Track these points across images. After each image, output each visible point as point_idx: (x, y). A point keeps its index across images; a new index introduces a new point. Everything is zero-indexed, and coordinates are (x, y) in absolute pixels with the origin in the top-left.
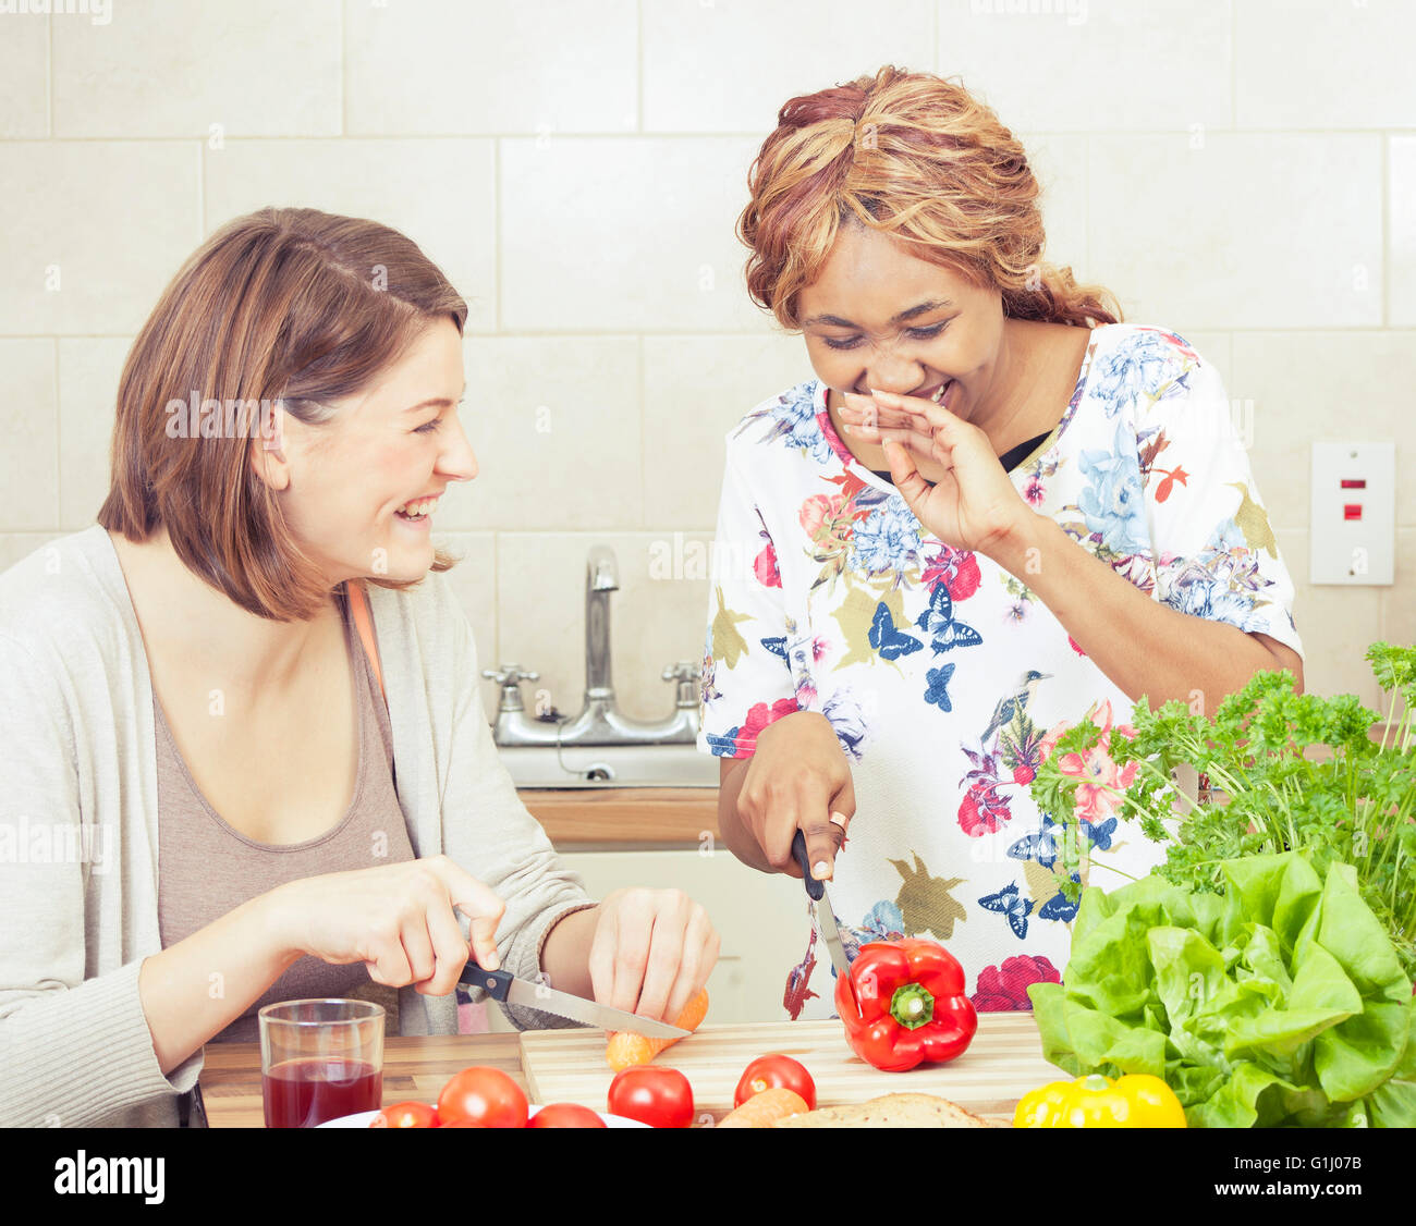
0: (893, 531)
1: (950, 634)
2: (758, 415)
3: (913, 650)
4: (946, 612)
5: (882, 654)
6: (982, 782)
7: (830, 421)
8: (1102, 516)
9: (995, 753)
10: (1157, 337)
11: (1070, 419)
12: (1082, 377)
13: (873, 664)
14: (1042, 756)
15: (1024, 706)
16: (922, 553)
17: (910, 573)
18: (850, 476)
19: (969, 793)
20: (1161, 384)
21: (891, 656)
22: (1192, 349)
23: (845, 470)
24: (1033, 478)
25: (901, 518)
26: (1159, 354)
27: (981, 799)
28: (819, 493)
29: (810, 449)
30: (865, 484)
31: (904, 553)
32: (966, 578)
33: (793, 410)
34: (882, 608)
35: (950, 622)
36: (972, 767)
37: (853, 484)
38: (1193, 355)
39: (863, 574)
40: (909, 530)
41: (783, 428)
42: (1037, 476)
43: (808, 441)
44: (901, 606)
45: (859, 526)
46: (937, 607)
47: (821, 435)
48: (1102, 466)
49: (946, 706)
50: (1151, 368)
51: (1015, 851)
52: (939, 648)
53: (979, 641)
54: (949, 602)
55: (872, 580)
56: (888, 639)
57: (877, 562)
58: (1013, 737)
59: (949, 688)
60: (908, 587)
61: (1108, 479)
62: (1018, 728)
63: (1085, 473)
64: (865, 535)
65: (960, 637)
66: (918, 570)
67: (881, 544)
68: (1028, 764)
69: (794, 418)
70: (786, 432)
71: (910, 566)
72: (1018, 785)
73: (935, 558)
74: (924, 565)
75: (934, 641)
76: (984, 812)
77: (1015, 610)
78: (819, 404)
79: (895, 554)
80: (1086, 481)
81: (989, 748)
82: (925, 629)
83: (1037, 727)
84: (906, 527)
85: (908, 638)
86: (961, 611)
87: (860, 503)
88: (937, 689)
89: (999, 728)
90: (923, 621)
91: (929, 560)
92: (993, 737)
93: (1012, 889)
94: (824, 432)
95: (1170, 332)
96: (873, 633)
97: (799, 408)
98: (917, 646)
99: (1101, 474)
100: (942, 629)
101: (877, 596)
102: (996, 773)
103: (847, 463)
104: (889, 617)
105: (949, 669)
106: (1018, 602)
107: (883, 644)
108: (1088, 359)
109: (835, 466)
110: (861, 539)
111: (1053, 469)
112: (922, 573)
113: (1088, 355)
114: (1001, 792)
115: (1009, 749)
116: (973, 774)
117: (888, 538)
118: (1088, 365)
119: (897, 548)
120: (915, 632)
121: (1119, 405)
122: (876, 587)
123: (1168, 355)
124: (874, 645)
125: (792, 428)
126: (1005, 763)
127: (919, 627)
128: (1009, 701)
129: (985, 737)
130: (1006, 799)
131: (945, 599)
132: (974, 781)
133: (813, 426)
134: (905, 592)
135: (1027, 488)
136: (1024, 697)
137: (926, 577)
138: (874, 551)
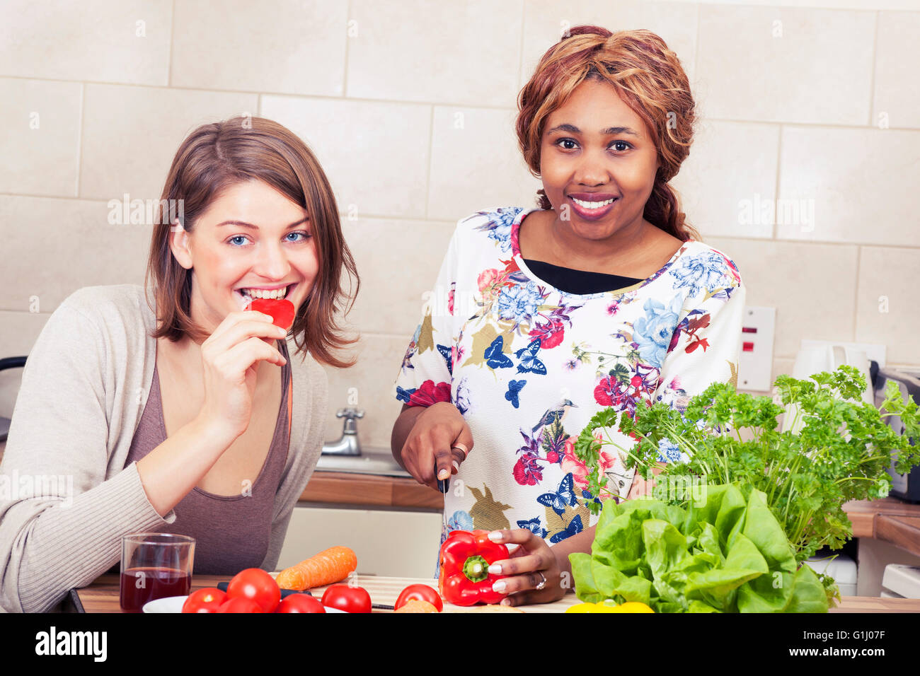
0: (523, 300)
1: (530, 364)
2: (481, 214)
3: (507, 366)
4: (534, 352)
5: (489, 364)
6: (529, 454)
7: (518, 230)
8: (644, 336)
9: (539, 440)
10: (722, 259)
11: (652, 280)
12: (670, 262)
13: (481, 367)
14: (566, 449)
15: (560, 418)
16: (535, 319)
17: (523, 326)
18: (513, 262)
19: (522, 458)
20: (716, 288)
21: (493, 366)
22: (739, 274)
23: (512, 258)
24: (615, 303)
25: (532, 295)
26: (721, 269)
27: (527, 464)
28: (494, 268)
29: (501, 243)
30: (519, 269)
31: (524, 314)
32: (554, 340)
33: (502, 218)
35: (534, 357)
36: (525, 444)
37: (512, 266)
38: (739, 278)
39: (496, 317)
40: (533, 304)
41: (492, 226)
42: (618, 302)
43: (502, 238)
44: (511, 342)
45: (505, 289)
46: (531, 349)
47: (510, 236)
48: (657, 311)
49: (516, 405)
50: (714, 275)
51: (542, 499)
52: (522, 369)
53: (545, 373)
54: (538, 348)
55: (501, 322)
56: (496, 355)
57: (507, 314)
58: (551, 433)
59: (520, 394)
60: (519, 334)
61: (657, 319)
62: (555, 429)
63: (646, 310)
64: (506, 296)
65: (535, 367)
66: (529, 327)
67: (513, 305)
68: (556, 451)
69: (500, 222)
70: (492, 229)
71: (524, 322)
72: (548, 462)
73: (542, 325)
74: (533, 326)
75: (520, 365)
76: (528, 472)
77: (572, 363)
78: (518, 219)
79: (518, 313)
80: (644, 314)
81: (536, 436)
82: (519, 357)
83: (567, 431)
84: (532, 301)
85: (507, 359)
86: (543, 354)
87: (511, 277)
88: (513, 393)
89: (544, 426)
90: (519, 353)
91: (538, 325)
92: (539, 430)
93: (536, 521)
94: (512, 235)
95: (729, 259)
96: (488, 351)
97: (505, 218)
98: (510, 365)
99: (654, 315)
100: (527, 360)
101: (499, 332)
102: (537, 452)
103: (515, 255)
104: (501, 345)
105: (524, 382)
106: (575, 360)
107: (491, 358)
108: (678, 254)
109: (508, 255)
110: (503, 297)
111: (629, 301)
112: (531, 330)
113: (679, 252)
114: (539, 463)
115: (547, 440)
116: (525, 448)
117: (519, 302)
118: (677, 257)
119: (522, 310)
120: (513, 357)
121: (683, 284)
122: (501, 326)
123: (725, 272)
124: (486, 357)
125: (496, 227)
126: (543, 447)
127: (516, 355)
128: (553, 412)
129: (535, 429)
130: (541, 468)
131: (537, 346)
132: (524, 453)
133: (508, 230)
134: (516, 335)
135: (609, 306)
136: (561, 413)
137: (532, 333)
138: (507, 307)
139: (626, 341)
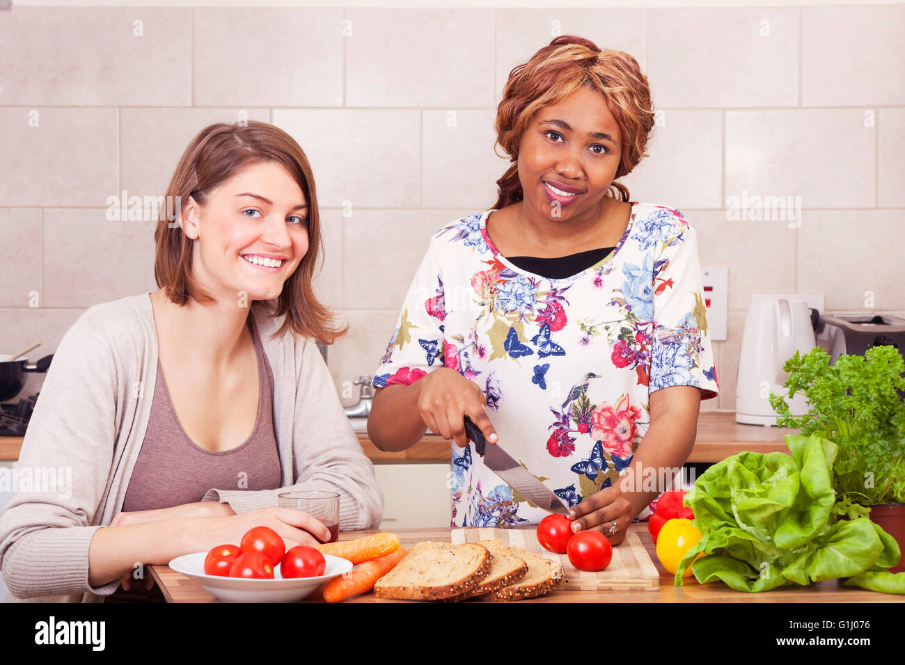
0: (518, 293)
1: (548, 349)
2: (450, 228)
3: (528, 354)
4: (547, 336)
5: (511, 354)
6: (561, 428)
7: (486, 233)
8: (632, 298)
9: (569, 414)
10: (668, 212)
11: (620, 248)
12: (628, 229)
13: (505, 359)
14: (593, 419)
15: (585, 391)
16: (536, 307)
17: (527, 315)
18: (497, 261)
19: (554, 433)
20: (669, 238)
21: (515, 356)
22: (685, 219)
23: (494, 258)
24: (598, 275)
25: (525, 287)
26: (669, 222)
27: (560, 437)
28: (481, 270)
29: (477, 247)
30: (505, 267)
31: (524, 305)
32: (559, 321)
33: (468, 225)
34: (512, 330)
35: (549, 342)
36: (557, 420)
37: (498, 266)
38: (686, 222)
39: (502, 312)
40: (529, 294)
41: (463, 234)
42: (600, 274)
43: (475, 242)
44: (523, 331)
45: (500, 286)
46: (543, 334)
47: (483, 240)
48: (634, 273)
49: (543, 386)
50: (665, 229)
51: (575, 468)
52: (542, 355)
53: (564, 354)
54: (549, 332)
55: (507, 315)
56: (515, 346)
57: (510, 306)
58: (579, 407)
59: (546, 377)
60: (527, 322)
61: (637, 280)
62: (581, 403)
63: (625, 274)
64: (504, 292)
65: (553, 350)
66: (533, 315)
67: (512, 297)
68: (585, 422)
69: (469, 230)
70: (464, 237)
71: (527, 312)
72: (579, 433)
73: (543, 310)
74: (537, 313)
75: (540, 351)
76: (561, 445)
77: (584, 340)
78: (483, 224)
79: (519, 304)
80: (625, 278)
81: (566, 411)
82: (535, 344)
83: (592, 403)
84: (527, 292)
85: (526, 347)
86: (556, 337)
87: (501, 275)
88: (539, 377)
89: (572, 401)
90: (535, 340)
91: (540, 311)
92: (569, 405)
93: (572, 488)
94: (485, 238)
95: (674, 209)
96: (506, 343)
97: (471, 225)
98: (530, 352)
99: (633, 277)
100: (544, 345)
101: (509, 324)
102: (569, 425)
103: (496, 255)
104: (516, 335)
105: (547, 366)
106: (586, 336)
107: (511, 349)
108: (631, 221)
109: (489, 256)
110: (501, 294)
111: (609, 271)
112: (536, 317)
113: (631, 219)
114: (571, 435)
115: (576, 413)
116: (556, 424)
117: (516, 295)
118: (632, 224)
119: (521, 301)
120: (530, 345)
121: (647, 245)
122: (509, 319)
123: (673, 222)
124: (507, 349)
125: (467, 235)
126: (574, 420)
127: (532, 343)
128: (578, 388)
129: (564, 405)
130: (573, 440)
131: (547, 330)
132: (556, 428)
133: (478, 235)
134: (525, 324)
135: (594, 279)
136: (586, 386)
137: (538, 319)
138: (508, 301)
139: (621, 306)
